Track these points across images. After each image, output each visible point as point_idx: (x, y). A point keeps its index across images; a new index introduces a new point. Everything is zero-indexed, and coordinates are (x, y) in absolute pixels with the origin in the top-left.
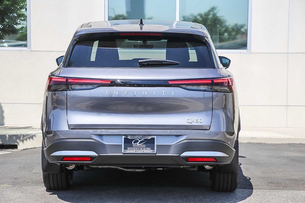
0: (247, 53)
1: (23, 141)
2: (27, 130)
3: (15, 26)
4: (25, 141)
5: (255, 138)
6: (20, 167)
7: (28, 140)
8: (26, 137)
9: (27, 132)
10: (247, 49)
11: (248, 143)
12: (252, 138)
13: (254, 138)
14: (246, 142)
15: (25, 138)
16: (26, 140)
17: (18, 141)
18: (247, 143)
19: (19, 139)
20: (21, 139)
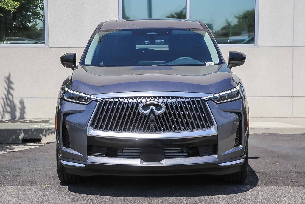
0: (254, 46)
1: (45, 136)
2: (48, 124)
3: (28, 24)
4: (48, 136)
5: (270, 129)
6: (53, 164)
7: (50, 134)
8: (49, 132)
9: (48, 126)
10: (254, 43)
11: (263, 134)
12: (266, 129)
13: (268, 129)
14: (261, 132)
15: (47, 133)
16: (49, 134)
17: (41, 135)
18: (261, 134)
19: (42, 134)
20: (44, 133)
